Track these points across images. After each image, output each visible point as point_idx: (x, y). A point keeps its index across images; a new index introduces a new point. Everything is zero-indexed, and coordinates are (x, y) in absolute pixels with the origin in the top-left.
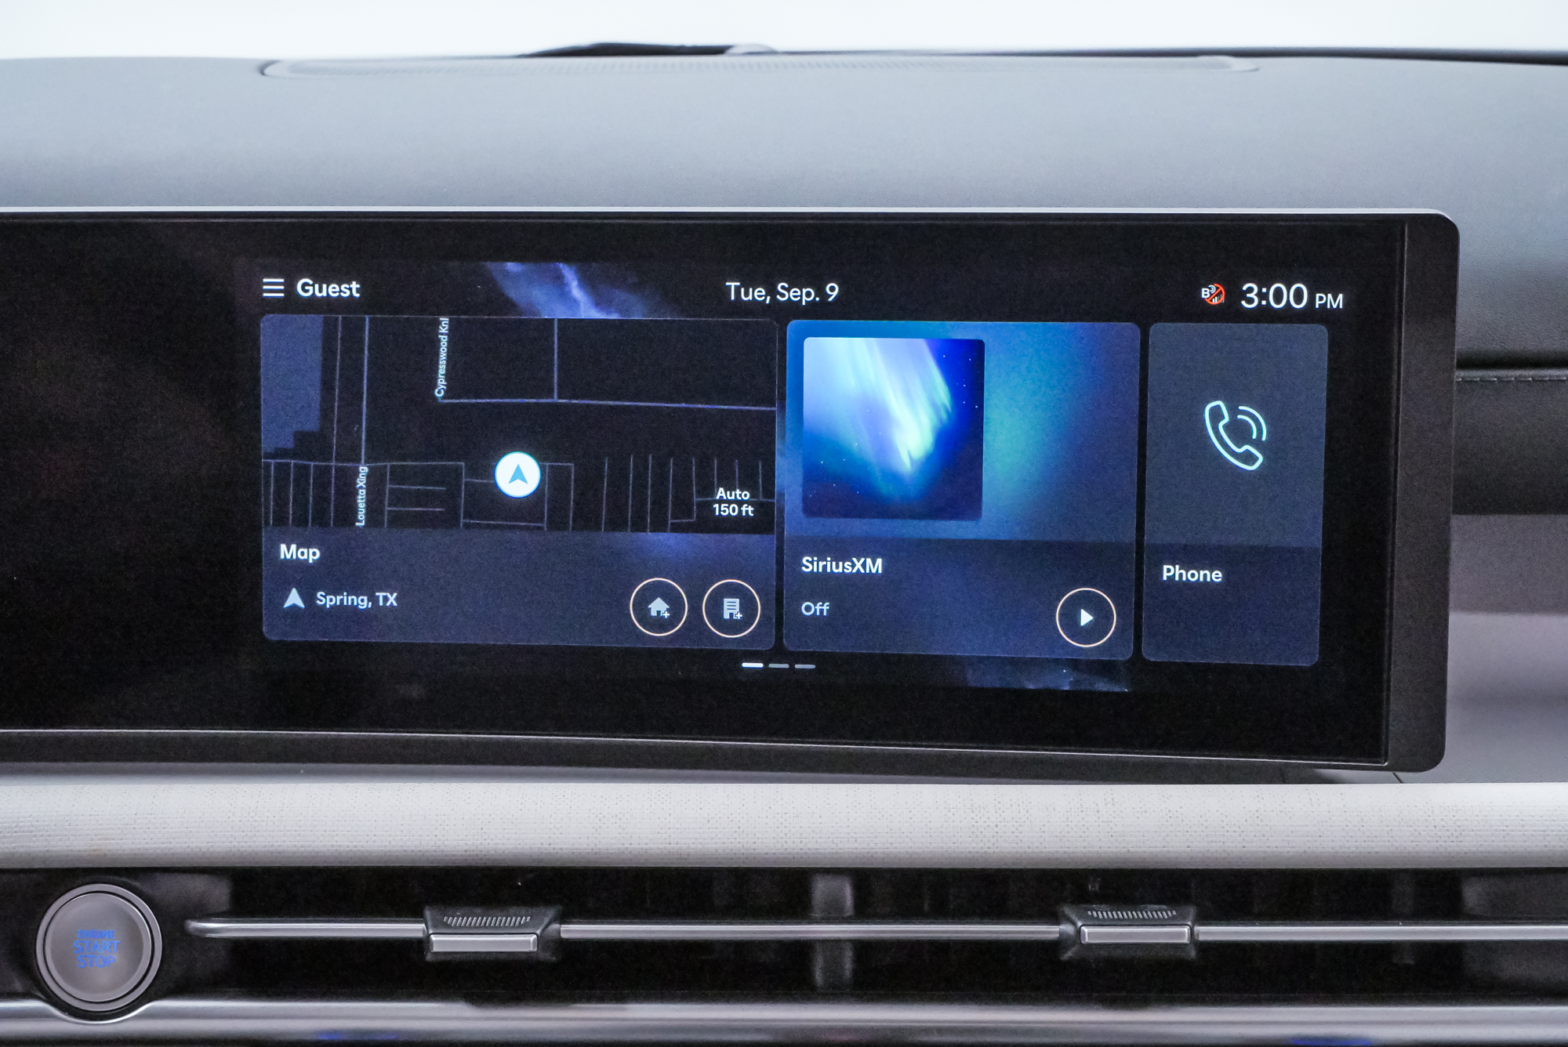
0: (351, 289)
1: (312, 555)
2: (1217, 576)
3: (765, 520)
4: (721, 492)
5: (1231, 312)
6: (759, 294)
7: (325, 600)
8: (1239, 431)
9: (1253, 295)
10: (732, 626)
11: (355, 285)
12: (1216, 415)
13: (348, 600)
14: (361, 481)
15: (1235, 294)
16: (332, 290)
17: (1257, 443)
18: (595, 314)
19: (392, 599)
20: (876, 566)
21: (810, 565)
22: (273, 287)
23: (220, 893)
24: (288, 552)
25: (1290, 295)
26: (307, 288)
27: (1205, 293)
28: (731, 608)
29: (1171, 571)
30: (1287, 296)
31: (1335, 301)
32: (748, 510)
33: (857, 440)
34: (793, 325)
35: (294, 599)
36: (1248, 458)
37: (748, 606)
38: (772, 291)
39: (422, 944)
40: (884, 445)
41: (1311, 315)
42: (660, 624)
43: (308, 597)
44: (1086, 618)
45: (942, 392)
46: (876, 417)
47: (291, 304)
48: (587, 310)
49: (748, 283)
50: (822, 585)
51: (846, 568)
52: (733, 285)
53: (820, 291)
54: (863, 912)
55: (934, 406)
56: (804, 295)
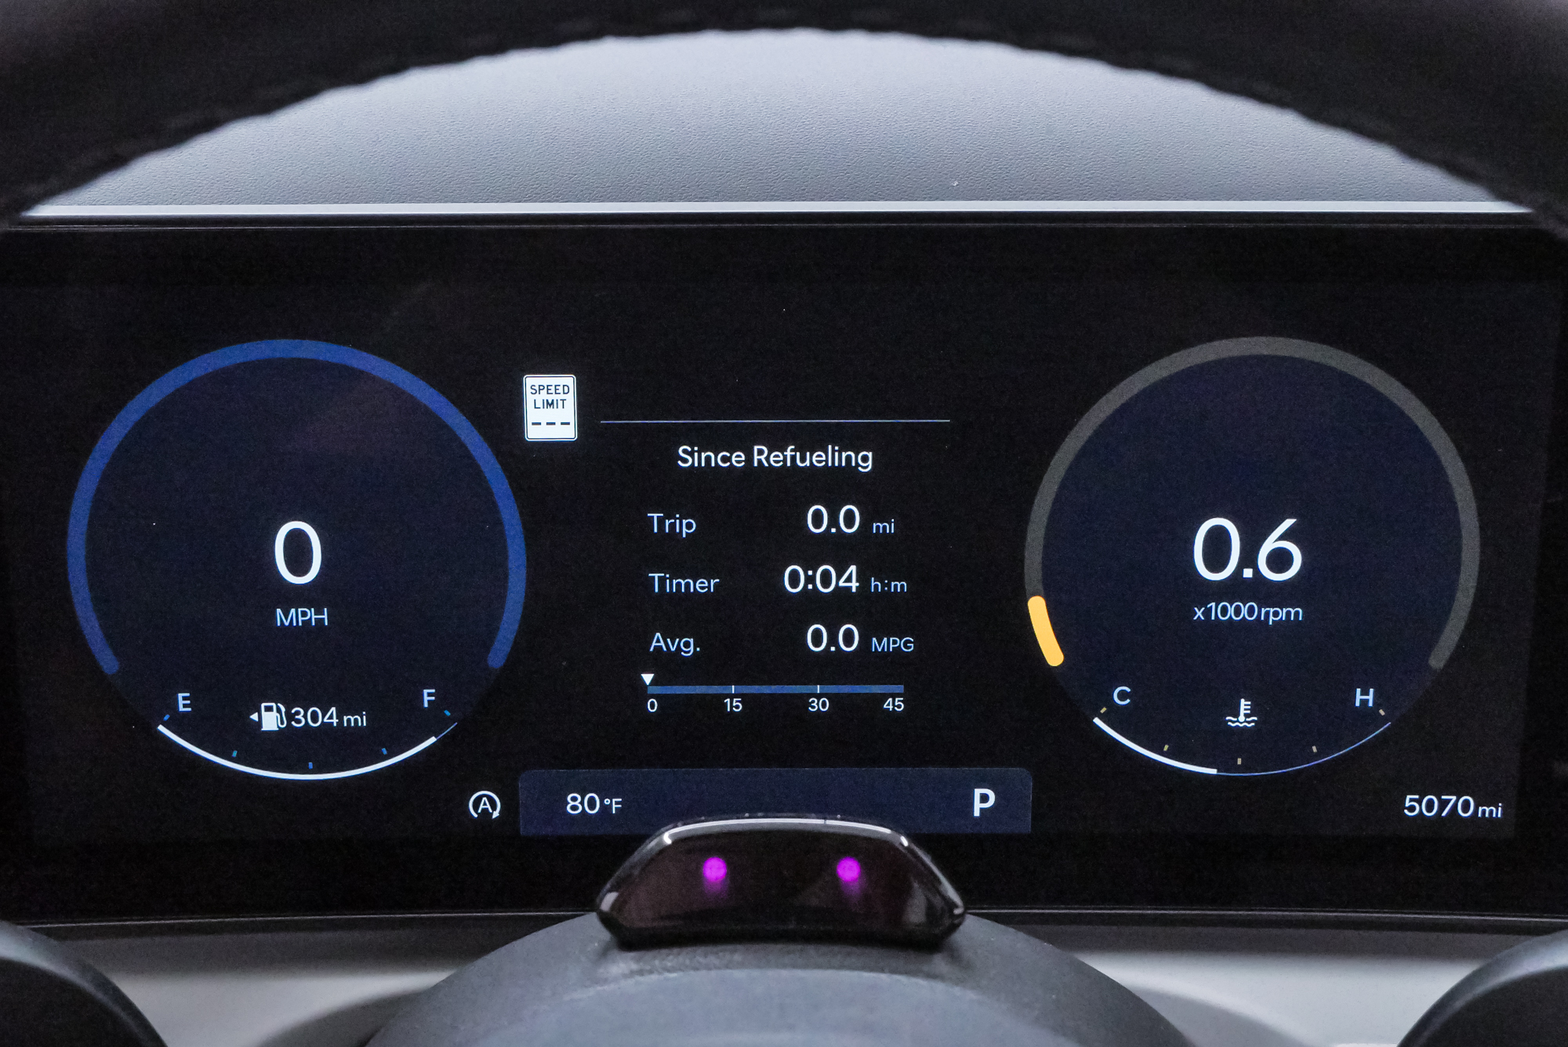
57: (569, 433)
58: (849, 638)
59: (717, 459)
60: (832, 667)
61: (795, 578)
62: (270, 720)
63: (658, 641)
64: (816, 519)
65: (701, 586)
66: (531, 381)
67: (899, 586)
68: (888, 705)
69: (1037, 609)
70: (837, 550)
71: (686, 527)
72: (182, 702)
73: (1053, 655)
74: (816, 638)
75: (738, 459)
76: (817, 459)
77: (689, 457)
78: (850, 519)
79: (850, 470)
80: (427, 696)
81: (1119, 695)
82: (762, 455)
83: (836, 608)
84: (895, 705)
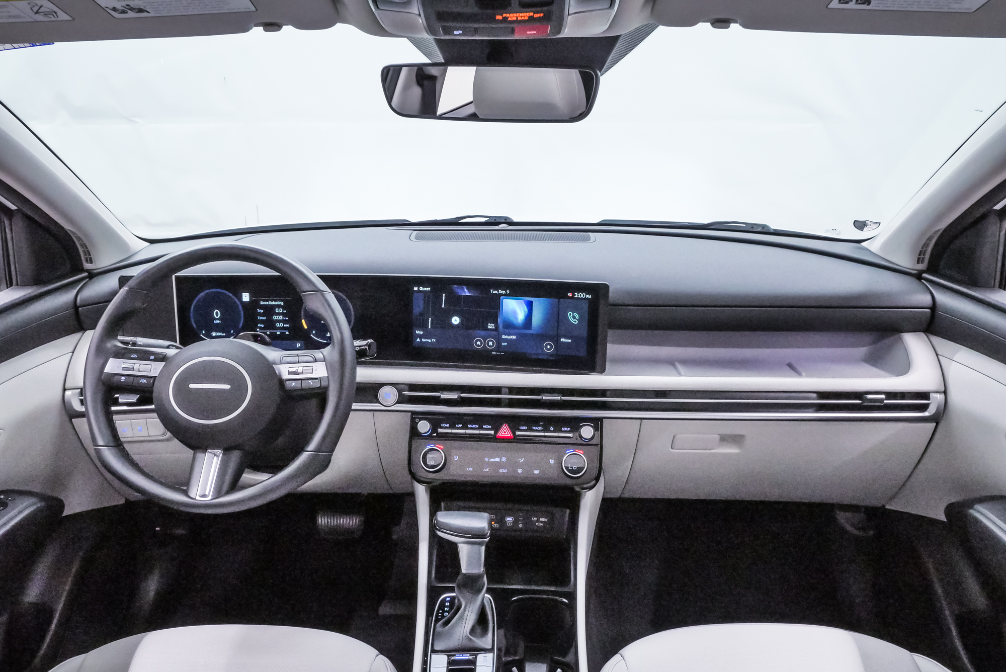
0: (429, 289)
1: (421, 333)
2: (570, 341)
3: (496, 329)
4: (489, 324)
5: (573, 297)
6: (496, 292)
7: (424, 340)
8: (574, 317)
9: (576, 295)
10: (490, 346)
11: (429, 288)
12: (570, 314)
13: (427, 340)
14: (430, 321)
15: (573, 295)
16: (426, 289)
17: (577, 319)
18: (469, 294)
19: (435, 340)
20: (514, 337)
21: (504, 337)
22: (416, 288)
23: (407, 388)
24: (417, 332)
25: (582, 295)
26: (421, 289)
27: (569, 294)
28: (491, 343)
29: (562, 340)
30: (582, 296)
31: (590, 297)
32: (494, 327)
33: (512, 318)
34: (502, 297)
35: (418, 340)
36: (575, 322)
37: (493, 343)
38: (498, 292)
39: (440, 397)
40: (516, 318)
41: (585, 299)
42: (478, 346)
43: (421, 340)
44: (549, 347)
45: (526, 309)
46: (515, 313)
47: (419, 291)
48: (468, 294)
49: (494, 290)
50: (506, 340)
51: (510, 337)
52: (492, 290)
53: (506, 292)
54: (510, 393)
55: (525, 312)
56: (504, 292)
57: (248, 300)
58: (281, 325)
59: (265, 303)
60: (279, 328)
61: (275, 317)
62: (214, 334)
63: (259, 325)
64: (277, 310)
65: (264, 318)
66: (243, 294)
67: (287, 318)
68: (286, 333)
69: (303, 321)
70: (279, 314)
71: (262, 311)
72: (204, 332)
73: (306, 327)
74: (278, 325)
75: (268, 303)
76: (277, 303)
77: (262, 303)
78: (281, 310)
79: (280, 305)
80: (232, 332)
81: (314, 332)
82: (271, 303)
83: (279, 321)
84: (287, 333)
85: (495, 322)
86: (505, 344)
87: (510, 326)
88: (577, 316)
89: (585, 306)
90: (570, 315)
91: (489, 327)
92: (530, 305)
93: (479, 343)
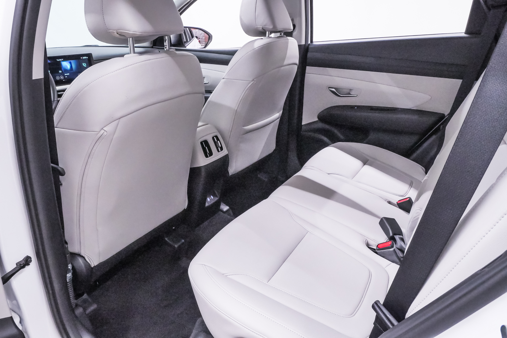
3: (62, 72)
6: (59, 60)
8: (85, 65)
15: (83, 58)
20: (68, 74)
21: (65, 74)
25: (85, 58)
27: (81, 58)
28: (62, 77)
31: (87, 58)
33: (66, 68)
34: (61, 62)
40: (67, 68)
45: (70, 65)
46: (67, 66)
52: (57, 60)
56: (61, 60)
85: (61, 70)
86: (67, 77)
87: (66, 71)
88: (86, 64)
89: (87, 61)
90: (83, 64)
91: (60, 72)
92: (70, 63)
93: (58, 78)
